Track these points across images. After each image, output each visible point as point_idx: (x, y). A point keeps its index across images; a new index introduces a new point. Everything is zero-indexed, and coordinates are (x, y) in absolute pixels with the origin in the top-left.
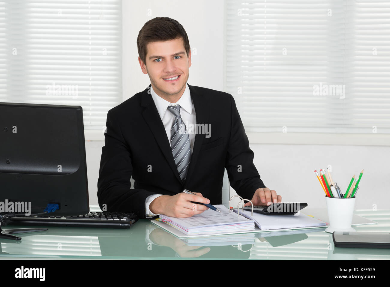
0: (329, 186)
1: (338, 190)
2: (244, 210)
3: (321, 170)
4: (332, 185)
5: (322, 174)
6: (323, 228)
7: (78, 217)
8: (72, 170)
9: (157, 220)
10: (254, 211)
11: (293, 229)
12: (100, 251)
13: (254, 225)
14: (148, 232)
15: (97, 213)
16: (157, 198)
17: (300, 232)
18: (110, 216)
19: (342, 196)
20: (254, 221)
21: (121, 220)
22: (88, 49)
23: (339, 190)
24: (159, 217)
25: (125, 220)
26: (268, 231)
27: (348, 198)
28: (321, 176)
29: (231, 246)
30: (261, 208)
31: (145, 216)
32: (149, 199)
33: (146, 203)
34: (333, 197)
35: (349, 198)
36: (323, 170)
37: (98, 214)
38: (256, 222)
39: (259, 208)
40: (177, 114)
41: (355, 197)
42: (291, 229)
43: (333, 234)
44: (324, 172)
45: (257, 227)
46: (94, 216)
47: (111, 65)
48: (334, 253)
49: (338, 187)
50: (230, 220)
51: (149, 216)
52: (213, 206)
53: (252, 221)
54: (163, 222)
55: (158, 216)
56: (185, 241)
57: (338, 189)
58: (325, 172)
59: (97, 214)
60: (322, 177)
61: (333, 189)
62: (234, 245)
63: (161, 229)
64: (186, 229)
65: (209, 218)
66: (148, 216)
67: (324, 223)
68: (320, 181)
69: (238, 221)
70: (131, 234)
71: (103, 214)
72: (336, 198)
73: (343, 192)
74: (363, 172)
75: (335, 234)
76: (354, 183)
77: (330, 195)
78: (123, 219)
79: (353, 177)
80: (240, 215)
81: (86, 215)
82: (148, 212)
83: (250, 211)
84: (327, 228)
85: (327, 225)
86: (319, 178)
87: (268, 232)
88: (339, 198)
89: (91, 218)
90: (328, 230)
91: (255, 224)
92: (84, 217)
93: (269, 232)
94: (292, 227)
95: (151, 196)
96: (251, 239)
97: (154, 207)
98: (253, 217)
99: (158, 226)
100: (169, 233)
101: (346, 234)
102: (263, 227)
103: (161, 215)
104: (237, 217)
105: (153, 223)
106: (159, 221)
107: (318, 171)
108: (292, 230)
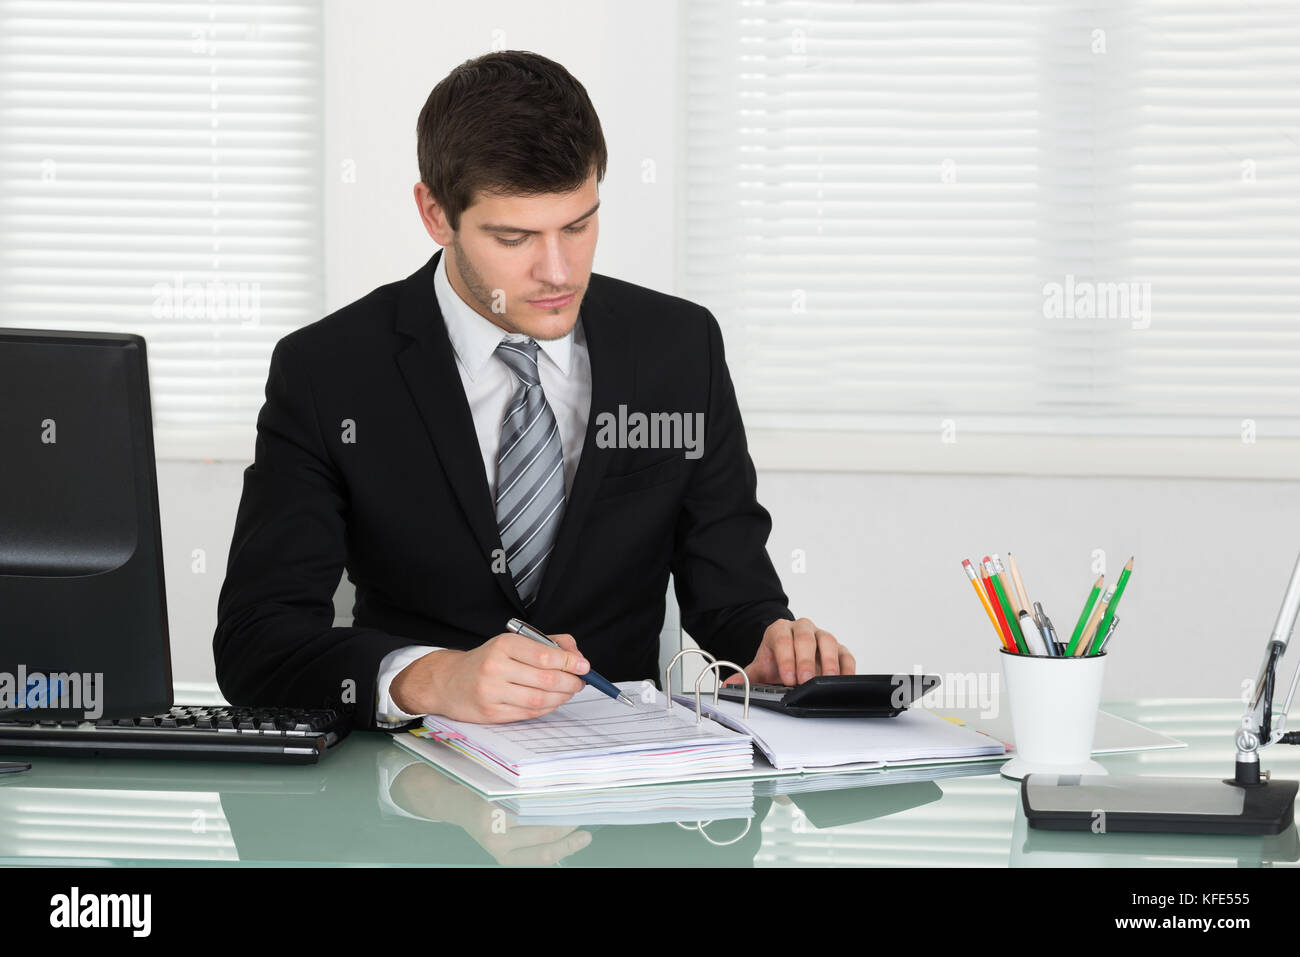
0: (1014, 615)
1: (1046, 629)
2: (721, 697)
3: (987, 559)
4: (1023, 613)
5: (991, 573)
6: (993, 761)
7: (137, 722)
8: (112, 559)
9: (413, 735)
10: (754, 703)
11: (889, 765)
12: (231, 843)
13: (752, 751)
14: (387, 777)
15: (205, 708)
16: (419, 660)
17: (912, 777)
18: (251, 718)
19: (1059, 651)
20: (749, 738)
21: (288, 733)
22: (206, 144)
23: (1050, 630)
24: (424, 723)
25: (303, 734)
26: (802, 774)
27: (1081, 657)
28: (984, 580)
29: (673, 824)
30: (779, 692)
31: (374, 721)
32: (392, 660)
33: (383, 672)
34: (1029, 654)
35: (1084, 655)
36: (995, 558)
37: (209, 713)
38: (759, 742)
39: (772, 692)
40: (528, 371)
41: (1102, 654)
42: (882, 766)
43: (1024, 782)
44: (998, 567)
45: (761, 757)
46: (193, 720)
47: (288, 198)
48: (1027, 849)
49: (1047, 619)
50: (669, 735)
51: (388, 723)
52: (615, 684)
53: (744, 737)
54: (435, 742)
55: (421, 720)
56: (509, 807)
57: (1044, 625)
58: (1001, 564)
59: (204, 713)
60: (989, 583)
61: (1028, 626)
62: (683, 823)
63: (428, 767)
64: (509, 766)
65: (595, 728)
66: (385, 721)
67: (997, 744)
68: (980, 596)
69: (696, 737)
70: (323, 781)
71: (225, 714)
72: (1037, 657)
73: (1064, 636)
74: (1132, 565)
75: (1030, 782)
76: (1102, 603)
77: (1016, 647)
78: (293, 729)
79: (1098, 582)
80: (706, 715)
81: (165, 717)
82: (386, 705)
83: (740, 701)
84: (1007, 764)
85: (1007, 751)
86: (980, 587)
87: (799, 777)
88: (1049, 657)
89: (183, 727)
90: (1009, 769)
91: (755, 746)
92: (158, 722)
93: (805, 776)
94: (883, 757)
95: (401, 650)
96: (740, 801)
97: (407, 690)
98: (747, 724)
99: (419, 758)
100: (453, 781)
101: (1067, 784)
102: (782, 760)
103: (430, 719)
104: (694, 724)
105: (403, 746)
106: (422, 737)
107: (976, 559)
108: (885, 768)
